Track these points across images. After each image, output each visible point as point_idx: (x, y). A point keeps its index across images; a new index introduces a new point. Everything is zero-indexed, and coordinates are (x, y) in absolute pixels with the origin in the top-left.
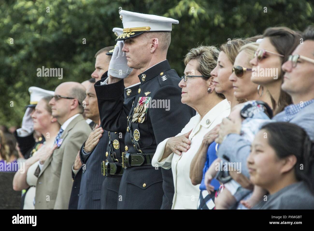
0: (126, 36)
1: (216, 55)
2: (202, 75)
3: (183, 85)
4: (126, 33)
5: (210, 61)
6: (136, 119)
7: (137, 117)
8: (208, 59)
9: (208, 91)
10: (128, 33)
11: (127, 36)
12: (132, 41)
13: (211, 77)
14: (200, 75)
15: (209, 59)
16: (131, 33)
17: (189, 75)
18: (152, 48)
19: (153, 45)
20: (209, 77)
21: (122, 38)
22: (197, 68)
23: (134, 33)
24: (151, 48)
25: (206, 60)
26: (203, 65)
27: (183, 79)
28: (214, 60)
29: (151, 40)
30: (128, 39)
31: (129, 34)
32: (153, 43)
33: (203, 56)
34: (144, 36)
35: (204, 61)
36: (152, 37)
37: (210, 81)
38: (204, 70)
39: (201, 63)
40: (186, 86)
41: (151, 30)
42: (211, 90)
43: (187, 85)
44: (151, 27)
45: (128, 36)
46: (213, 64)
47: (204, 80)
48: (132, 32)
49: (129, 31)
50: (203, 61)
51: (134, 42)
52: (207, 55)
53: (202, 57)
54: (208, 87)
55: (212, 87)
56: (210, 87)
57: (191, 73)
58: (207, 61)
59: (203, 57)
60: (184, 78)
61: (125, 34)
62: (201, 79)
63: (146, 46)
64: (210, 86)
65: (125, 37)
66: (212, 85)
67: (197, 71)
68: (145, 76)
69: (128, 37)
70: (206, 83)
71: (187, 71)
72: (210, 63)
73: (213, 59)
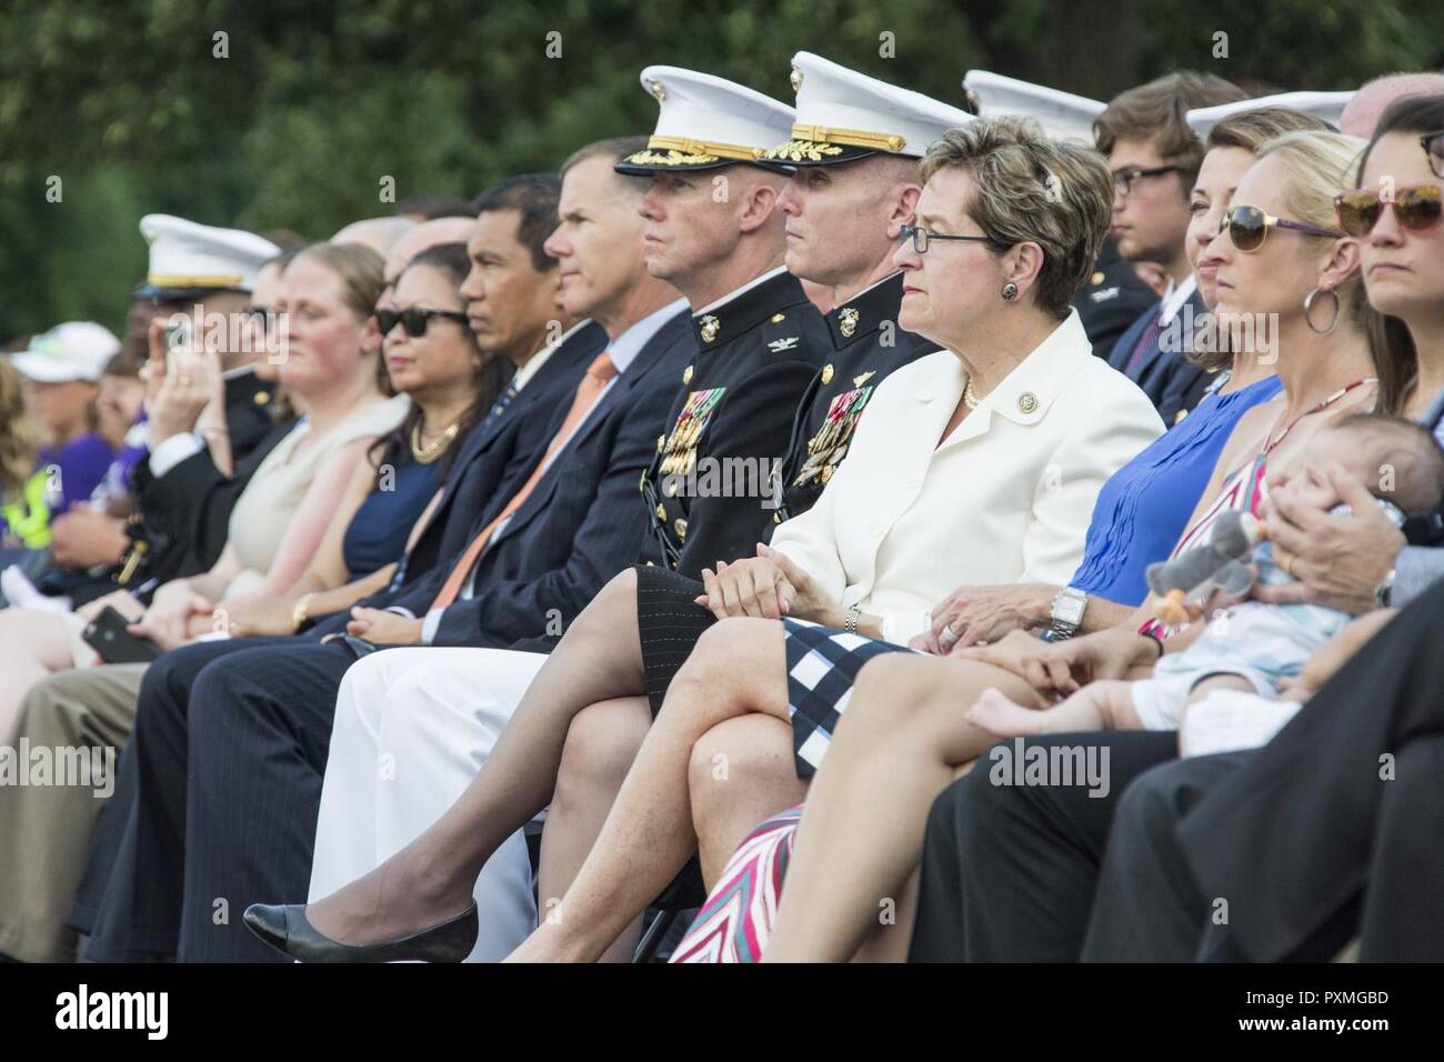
0: (807, 153)
1: (1042, 160)
2: (986, 236)
3: (910, 261)
4: (805, 141)
5: (1020, 184)
6: (816, 470)
7: (819, 464)
8: (1010, 173)
9: (1005, 296)
10: (815, 143)
11: (810, 156)
12: (819, 179)
13: (1020, 245)
14: (980, 233)
15: (1017, 176)
16: (827, 146)
17: (936, 227)
18: (894, 217)
19: (901, 208)
20: (1009, 243)
21: (789, 158)
22: (969, 206)
23: (841, 150)
24: (890, 216)
25: (1007, 180)
26: (993, 199)
27: (912, 237)
28: (1036, 182)
29: (898, 190)
30: (812, 165)
31: (820, 148)
32: (902, 201)
33: (994, 161)
34: (874, 169)
35: (996, 183)
36: (902, 176)
37: (1013, 258)
38: (996, 215)
39: (985, 189)
40: (920, 267)
41: (906, 151)
42: (1016, 291)
43: (927, 265)
44: (907, 139)
45: (815, 156)
46: (1030, 197)
47: (993, 255)
48: (833, 145)
49: (822, 139)
50: (991, 181)
51: (828, 182)
52: (1007, 160)
53: (989, 165)
54: (1006, 282)
55: (1022, 282)
56: (1012, 280)
57: (942, 221)
58: (1007, 184)
59: (994, 165)
60: (916, 237)
61: (803, 148)
62: (980, 250)
63: (875, 205)
64: (1012, 276)
65: (803, 159)
66: (1021, 273)
67: (966, 219)
68: (856, 316)
69: (814, 159)
70: (1000, 266)
71: (929, 213)
72: (1019, 190)
73: (1029, 175)
